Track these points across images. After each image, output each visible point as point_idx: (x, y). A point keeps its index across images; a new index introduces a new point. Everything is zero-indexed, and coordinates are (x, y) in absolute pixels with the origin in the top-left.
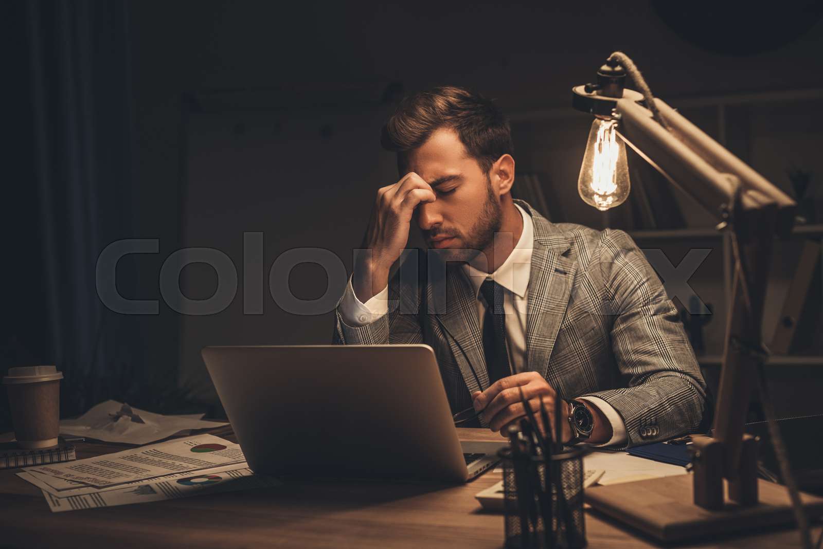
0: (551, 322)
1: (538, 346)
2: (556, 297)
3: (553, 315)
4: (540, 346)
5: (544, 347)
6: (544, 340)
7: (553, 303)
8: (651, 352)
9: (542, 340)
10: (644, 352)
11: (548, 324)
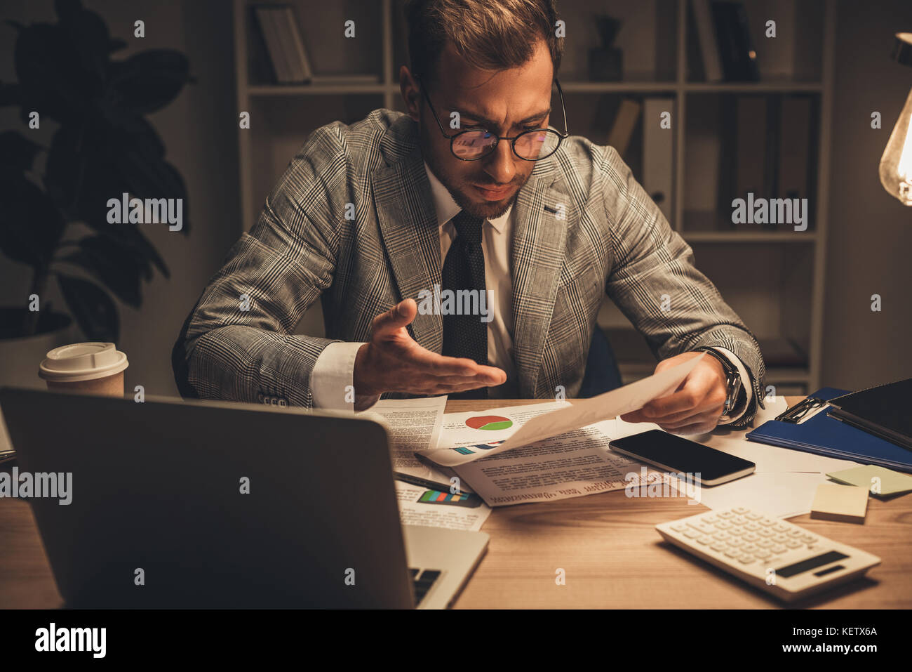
0: (545, 279)
1: (530, 311)
2: (548, 244)
3: (546, 268)
4: (532, 311)
5: (539, 313)
6: (538, 303)
7: (545, 252)
8: (688, 306)
9: (535, 303)
10: (679, 308)
11: (541, 281)
